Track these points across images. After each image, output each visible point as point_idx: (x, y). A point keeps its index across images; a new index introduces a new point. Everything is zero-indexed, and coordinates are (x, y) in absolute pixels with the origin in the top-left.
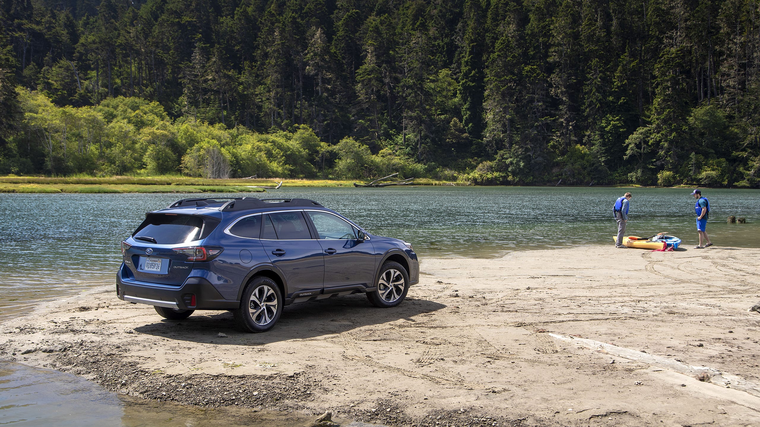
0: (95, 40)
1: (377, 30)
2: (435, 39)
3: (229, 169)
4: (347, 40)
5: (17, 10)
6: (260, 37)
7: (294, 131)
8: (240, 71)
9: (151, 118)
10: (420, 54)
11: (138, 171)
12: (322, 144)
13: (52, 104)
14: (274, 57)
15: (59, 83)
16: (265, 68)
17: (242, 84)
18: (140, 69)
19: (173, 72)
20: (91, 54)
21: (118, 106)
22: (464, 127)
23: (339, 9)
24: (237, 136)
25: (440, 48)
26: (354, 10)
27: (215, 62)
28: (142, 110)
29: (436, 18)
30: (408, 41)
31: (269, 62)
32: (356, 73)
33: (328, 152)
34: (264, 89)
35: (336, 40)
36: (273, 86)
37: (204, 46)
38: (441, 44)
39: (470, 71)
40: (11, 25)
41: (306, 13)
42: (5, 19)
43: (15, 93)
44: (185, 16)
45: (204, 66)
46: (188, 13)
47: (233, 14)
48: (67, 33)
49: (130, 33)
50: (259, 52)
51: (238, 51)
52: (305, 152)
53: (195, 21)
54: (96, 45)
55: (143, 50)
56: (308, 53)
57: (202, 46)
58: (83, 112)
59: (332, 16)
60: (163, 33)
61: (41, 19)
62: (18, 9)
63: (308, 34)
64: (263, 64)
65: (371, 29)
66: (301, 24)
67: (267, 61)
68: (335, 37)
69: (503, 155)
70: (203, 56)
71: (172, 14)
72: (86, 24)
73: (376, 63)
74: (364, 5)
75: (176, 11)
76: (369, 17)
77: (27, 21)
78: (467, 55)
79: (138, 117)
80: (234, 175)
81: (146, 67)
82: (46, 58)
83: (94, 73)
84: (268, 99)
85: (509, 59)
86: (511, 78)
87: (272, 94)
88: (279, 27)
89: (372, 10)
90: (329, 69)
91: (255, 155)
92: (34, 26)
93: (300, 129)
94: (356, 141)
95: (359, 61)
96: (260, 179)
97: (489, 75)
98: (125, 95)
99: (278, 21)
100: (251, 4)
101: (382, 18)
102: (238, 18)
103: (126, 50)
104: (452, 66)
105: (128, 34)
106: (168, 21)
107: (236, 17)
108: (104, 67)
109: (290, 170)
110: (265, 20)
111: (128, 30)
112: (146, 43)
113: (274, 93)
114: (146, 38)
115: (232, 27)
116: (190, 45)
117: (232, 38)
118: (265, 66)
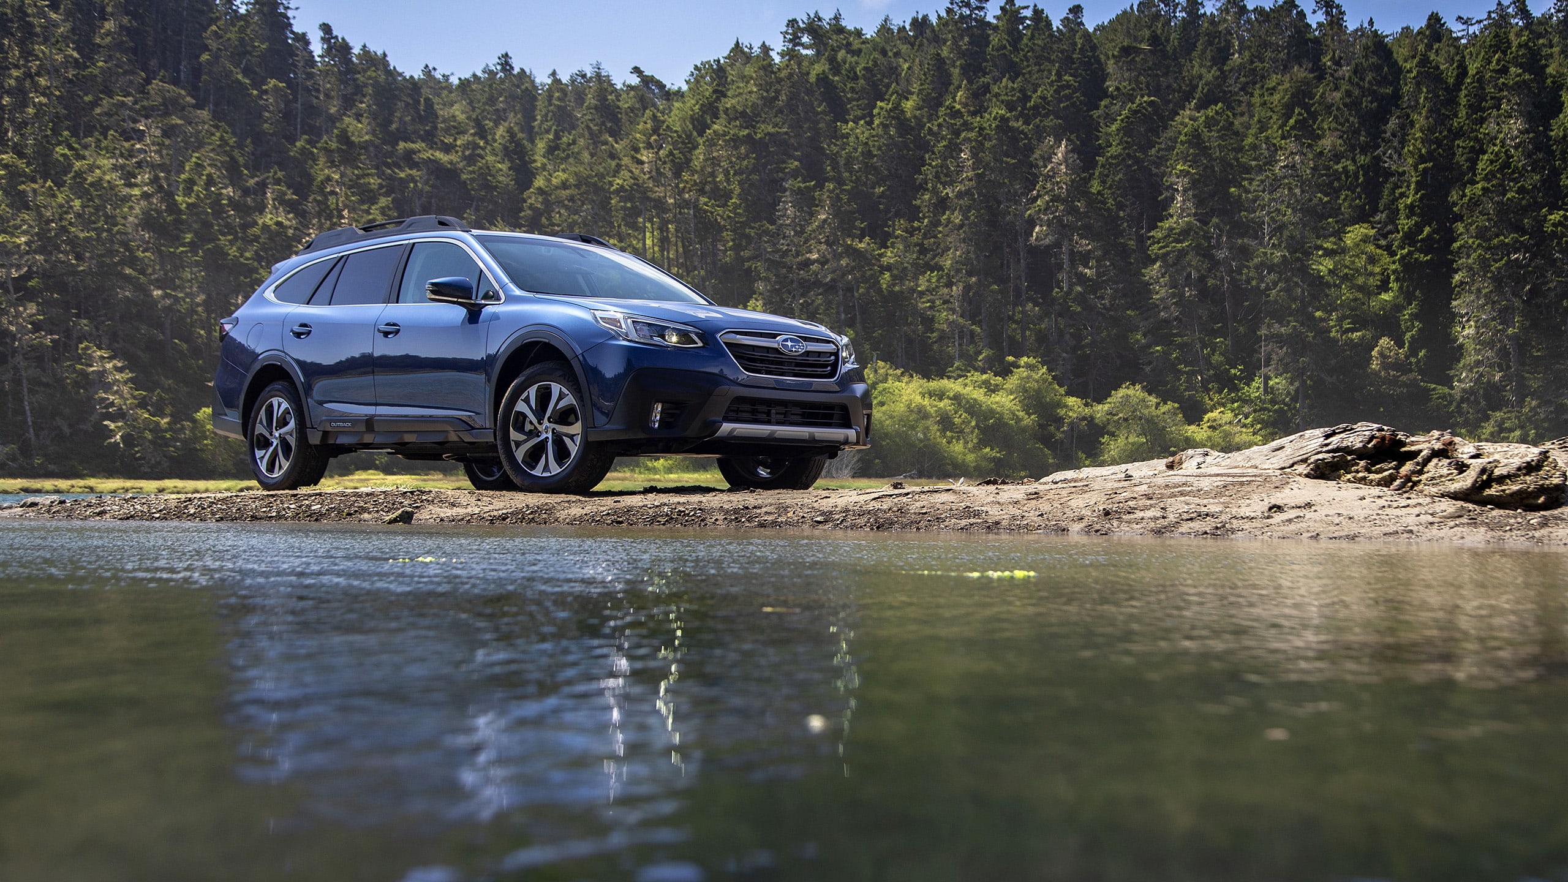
0: (567, 180)
1: (1196, 139)
2: (1337, 157)
3: (854, 458)
4: (1130, 166)
5: (405, 123)
6: (930, 165)
7: (1005, 371)
8: (883, 240)
10: (1297, 191)
11: (650, 464)
12: (1072, 401)
14: (961, 208)
16: (940, 232)
17: (889, 268)
18: (663, 241)
19: (737, 247)
20: (559, 212)
22: (1407, 357)
23: (1113, 97)
24: (876, 384)
25: (1347, 177)
26: (1145, 99)
27: (825, 221)
29: (1338, 109)
30: (1271, 161)
31: (949, 221)
32: (1149, 238)
33: (1084, 418)
34: (938, 281)
35: (1103, 166)
36: (958, 271)
38: (1351, 168)
39: (1419, 228)
40: (391, 154)
41: (1035, 107)
42: (377, 141)
44: (764, 122)
45: (802, 232)
46: (771, 115)
47: (872, 116)
48: (510, 169)
49: (642, 163)
50: (926, 197)
51: (882, 196)
52: (1029, 420)
53: (786, 133)
54: (568, 192)
55: (670, 201)
56: (1039, 196)
57: (799, 188)
59: (1095, 114)
60: (715, 162)
61: (455, 140)
62: (408, 119)
63: (1037, 154)
64: (935, 223)
65: (1182, 138)
66: (1022, 132)
67: (947, 216)
68: (1100, 159)
69: (1503, 421)
70: (801, 210)
71: (736, 119)
72: (552, 150)
73: (1195, 214)
74: (1169, 87)
75: (744, 111)
76: (1181, 112)
77: (423, 145)
78: (1412, 192)
80: (863, 471)
81: (677, 237)
84: (946, 302)
85: (1509, 195)
86: (1517, 241)
87: (957, 290)
88: (970, 140)
89: (1188, 97)
90: (1088, 232)
91: (913, 428)
92: (439, 155)
93: (1018, 367)
94: (1150, 394)
95: (1158, 210)
97: (1465, 235)
99: (967, 126)
100: (912, 93)
101: (1210, 112)
102: (881, 123)
103: (630, 198)
104: (1377, 218)
105: (640, 166)
106: (725, 134)
107: (877, 122)
109: (993, 459)
110: (940, 125)
111: (639, 156)
112: (677, 186)
113: (961, 288)
114: (677, 175)
115: (866, 143)
116: (775, 186)
117: (868, 168)
118: (940, 229)
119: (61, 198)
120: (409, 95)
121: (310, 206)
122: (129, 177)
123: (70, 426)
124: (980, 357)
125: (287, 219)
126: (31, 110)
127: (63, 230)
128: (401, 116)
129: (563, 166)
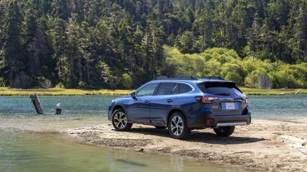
0: (202, 20)
3: (271, 84)
6: (291, 12)
8: (279, 30)
9: (229, 58)
13: (180, 53)
14: (299, 22)
15: (184, 42)
16: (294, 28)
17: (280, 38)
18: (225, 33)
19: (243, 34)
20: (200, 27)
21: (213, 53)
24: (277, 66)
27: (265, 27)
28: (225, 54)
31: (296, 25)
34: (293, 40)
36: (299, 38)
37: (259, 19)
40: (163, 16)
42: (160, 13)
43: (162, 48)
44: (249, 4)
45: (259, 30)
46: (251, 2)
48: (189, 18)
49: (219, 15)
50: (290, 20)
51: (279, 20)
53: (254, 6)
54: (202, 23)
55: (226, 24)
57: (258, 19)
58: (194, 56)
60: (237, 14)
61: (177, 12)
62: (167, 8)
64: (292, 26)
67: (296, 24)
70: (258, 25)
71: (242, 4)
72: (199, 13)
75: (244, 2)
77: (170, 14)
79: (222, 58)
80: (274, 87)
81: (228, 32)
82: (179, 31)
83: (201, 37)
84: (295, 45)
87: (298, 42)
88: (302, 6)
91: (287, 76)
92: (174, 16)
96: (290, 89)
98: (216, 47)
103: (217, 24)
106: (240, 7)
107: (277, 2)
108: (206, 33)
110: (294, 2)
111: (219, 14)
112: (228, 20)
113: (299, 42)
114: (228, 17)
115: (275, 8)
116: (252, 19)
117: (275, 14)
118: (294, 27)
119: (95, 30)
120: (167, 3)
121: (146, 30)
122: (108, 25)
123: (97, 78)
124: (305, 59)
125: (141, 32)
126: (89, 12)
127: (95, 37)
128: (165, 7)
129: (201, 17)
